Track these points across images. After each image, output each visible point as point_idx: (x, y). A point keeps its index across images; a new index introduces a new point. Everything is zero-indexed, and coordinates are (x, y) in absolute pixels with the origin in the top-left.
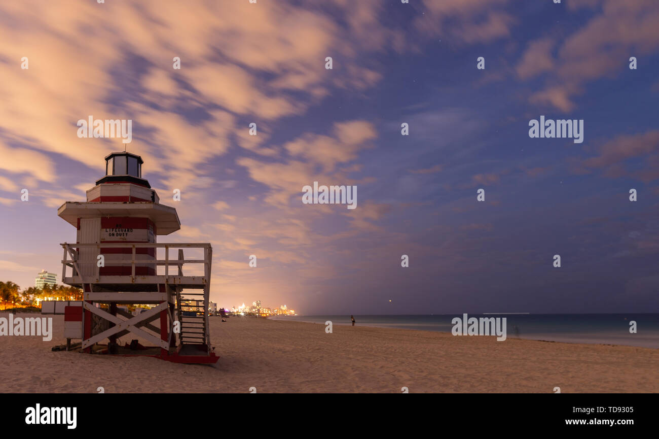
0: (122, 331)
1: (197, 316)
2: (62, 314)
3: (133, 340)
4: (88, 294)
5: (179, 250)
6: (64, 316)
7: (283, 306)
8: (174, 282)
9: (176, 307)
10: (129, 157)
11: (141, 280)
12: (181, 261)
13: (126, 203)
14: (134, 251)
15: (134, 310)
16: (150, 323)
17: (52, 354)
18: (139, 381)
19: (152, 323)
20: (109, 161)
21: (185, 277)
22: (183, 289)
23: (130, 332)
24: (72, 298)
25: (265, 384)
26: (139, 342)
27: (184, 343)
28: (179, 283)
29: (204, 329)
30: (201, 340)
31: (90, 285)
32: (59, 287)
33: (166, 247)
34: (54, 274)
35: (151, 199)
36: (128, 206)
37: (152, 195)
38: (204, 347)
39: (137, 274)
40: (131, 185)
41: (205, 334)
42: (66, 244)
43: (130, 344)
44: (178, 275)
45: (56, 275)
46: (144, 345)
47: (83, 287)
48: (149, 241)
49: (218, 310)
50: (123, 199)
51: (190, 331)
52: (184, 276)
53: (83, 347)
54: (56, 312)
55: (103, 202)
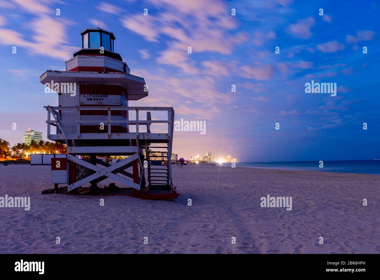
0: (101, 177)
1: (162, 164)
2: (50, 165)
3: (110, 183)
4: (71, 148)
5: (148, 112)
6: (51, 166)
7: (229, 156)
8: (144, 138)
9: (145, 158)
10: (102, 34)
11: (115, 136)
12: (149, 122)
13: (101, 73)
14: (109, 113)
15: (111, 160)
16: (125, 170)
17: (42, 197)
18: (117, 214)
19: (126, 170)
20: (84, 36)
21: (153, 134)
22: (151, 144)
23: (108, 177)
24: (57, 152)
25: (214, 212)
26: (115, 185)
27: (152, 185)
28: (147, 139)
29: (168, 174)
30: (165, 182)
31: (73, 141)
32: (45, 143)
33: (136, 110)
34: (40, 133)
35: (123, 70)
36: (103, 76)
37: (123, 67)
38: (168, 187)
39: (112, 132)
40: (105, 58)
41: (169, 177)
42: (49, 107)
43: (108, 187)
44: (146, 132)
45: (42, 133)
46: (120, 187)
47: (66, 143)
48: (122, 105)
49: (179, 159)
50: (99, 70)
51: (157, 176)
52: (151, 133)
53: (69, 190)
54: (44, 163)
55: (80, 72)
